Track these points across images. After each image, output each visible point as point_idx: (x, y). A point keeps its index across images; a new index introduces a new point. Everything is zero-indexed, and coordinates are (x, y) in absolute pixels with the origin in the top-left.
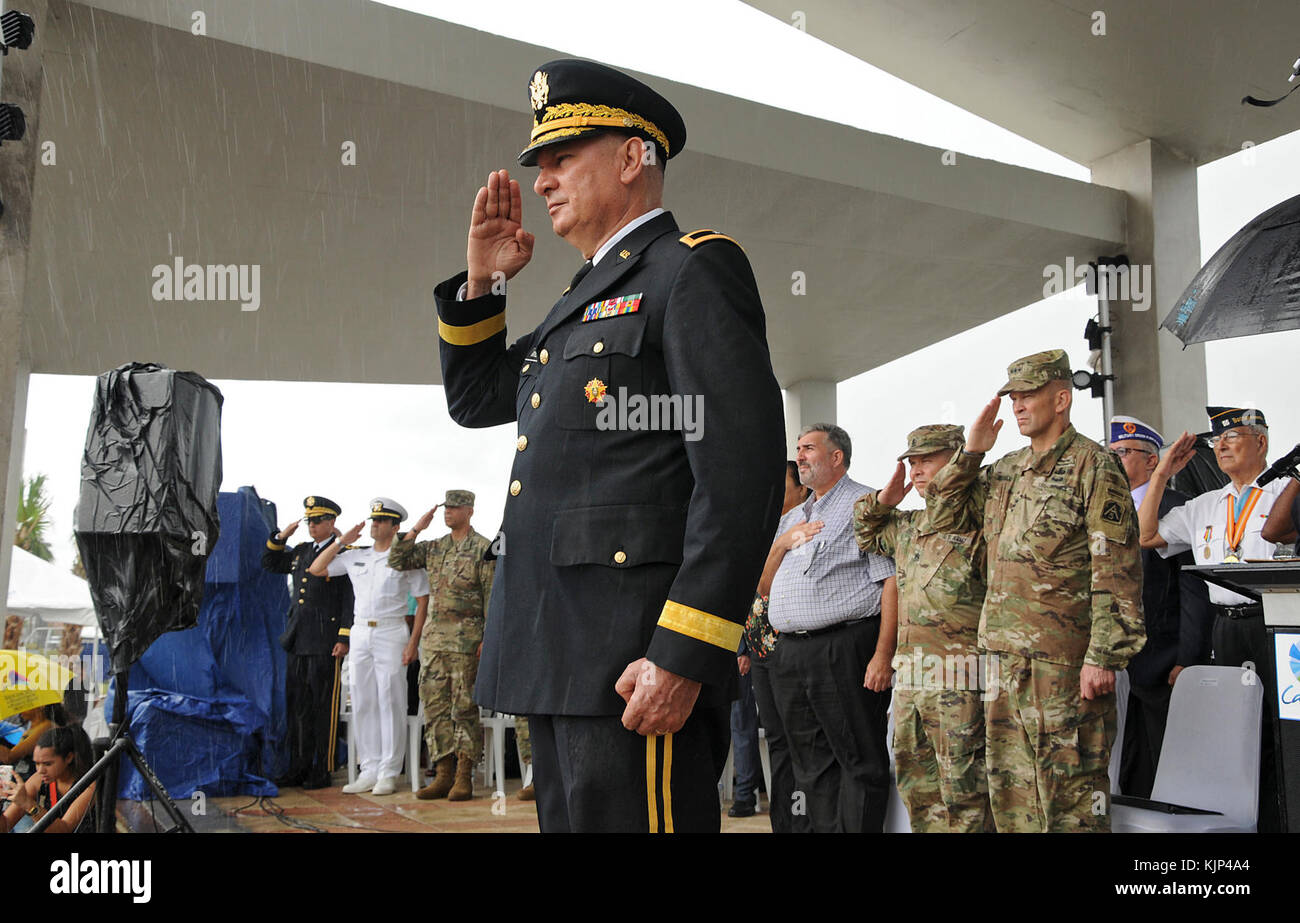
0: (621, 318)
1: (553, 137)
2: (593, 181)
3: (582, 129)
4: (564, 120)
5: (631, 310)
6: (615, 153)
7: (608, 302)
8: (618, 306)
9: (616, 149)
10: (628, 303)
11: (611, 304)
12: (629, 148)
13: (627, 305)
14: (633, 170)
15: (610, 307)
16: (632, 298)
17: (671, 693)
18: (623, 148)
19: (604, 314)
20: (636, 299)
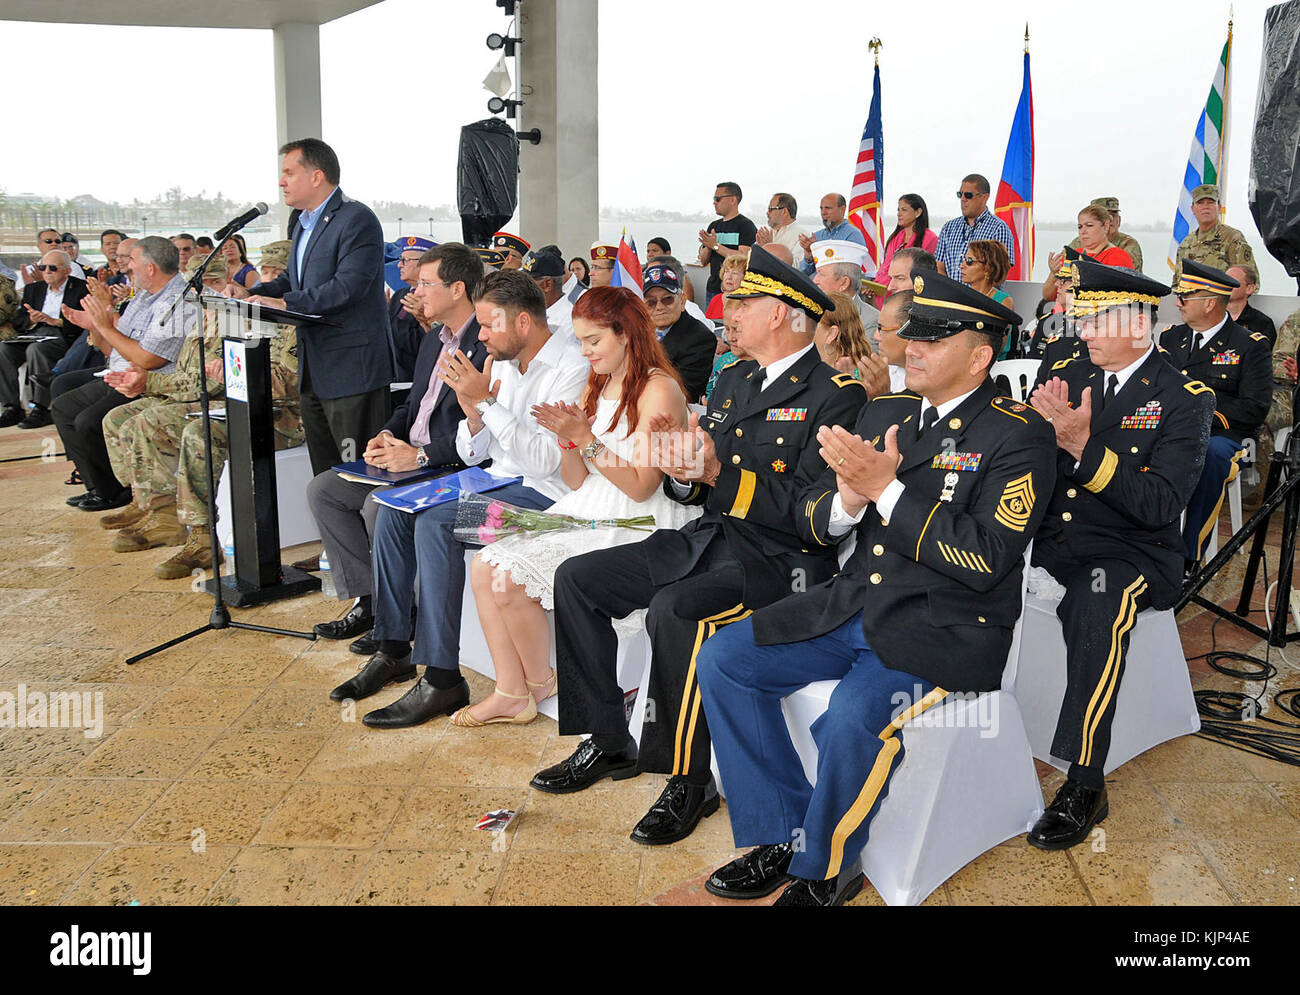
5: (800, 419)
16: (800, 410)
19: (781, 419)
20: (803, 412)
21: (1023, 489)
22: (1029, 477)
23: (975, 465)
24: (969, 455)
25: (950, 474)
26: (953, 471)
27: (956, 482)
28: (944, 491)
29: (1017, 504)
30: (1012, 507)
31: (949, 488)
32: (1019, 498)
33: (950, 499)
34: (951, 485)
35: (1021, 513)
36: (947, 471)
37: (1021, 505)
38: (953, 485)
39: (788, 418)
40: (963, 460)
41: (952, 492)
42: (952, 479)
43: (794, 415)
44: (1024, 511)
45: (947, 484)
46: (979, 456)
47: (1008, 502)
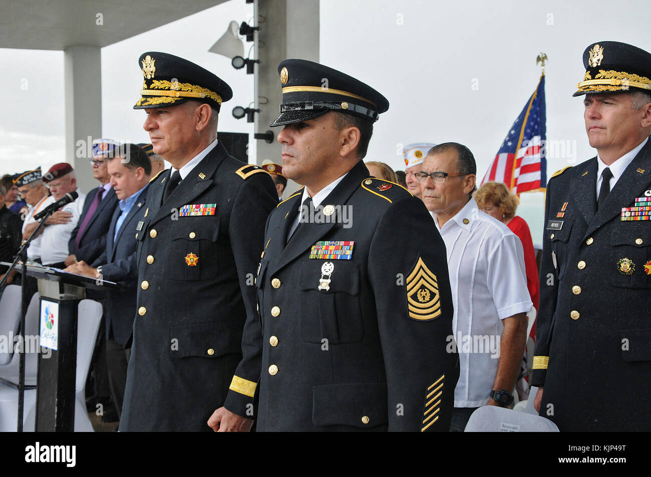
0: (204, 217)
1: (158, 102)
2: (180, 130)
3: (176, 99)
4: (163, 91)
5: (210, 214)
6: (193, 112)
7: (194, 206)
8: (202, 210)
9: (194, 110)
10: (208, 209)
11: (196, 208)
12: (201, 109)
13: (208, 210)
14: (204, 123)
15: (196, 209)
16: (210, 206)
17: (241, 426)
18: (198, 109)
19: (193, 214)
20: (213, 207)
21: (422, 277)
22: (420, 262)
23: (349, 253)
24: (342, 243)
25: (326, 263)
26: (329, 261)
27: (332, 271)
28: (321, 280)
29: (423, 293)
30: (421, 299)
31: (326, 277)
32: (423, 287)
33: (328, 288)
34: (327, 274)
35: (431, 299)
36: (324, 260)
37: (428, 292)
38: (329, 273)
39: (199, 214)
40: (337, 249)
41: (329, 281)
42: (328, 269)
43: (205, 210)
44: (433, 295)
45: (324, 273)
46: (352, 243)
47: (415, 297)
